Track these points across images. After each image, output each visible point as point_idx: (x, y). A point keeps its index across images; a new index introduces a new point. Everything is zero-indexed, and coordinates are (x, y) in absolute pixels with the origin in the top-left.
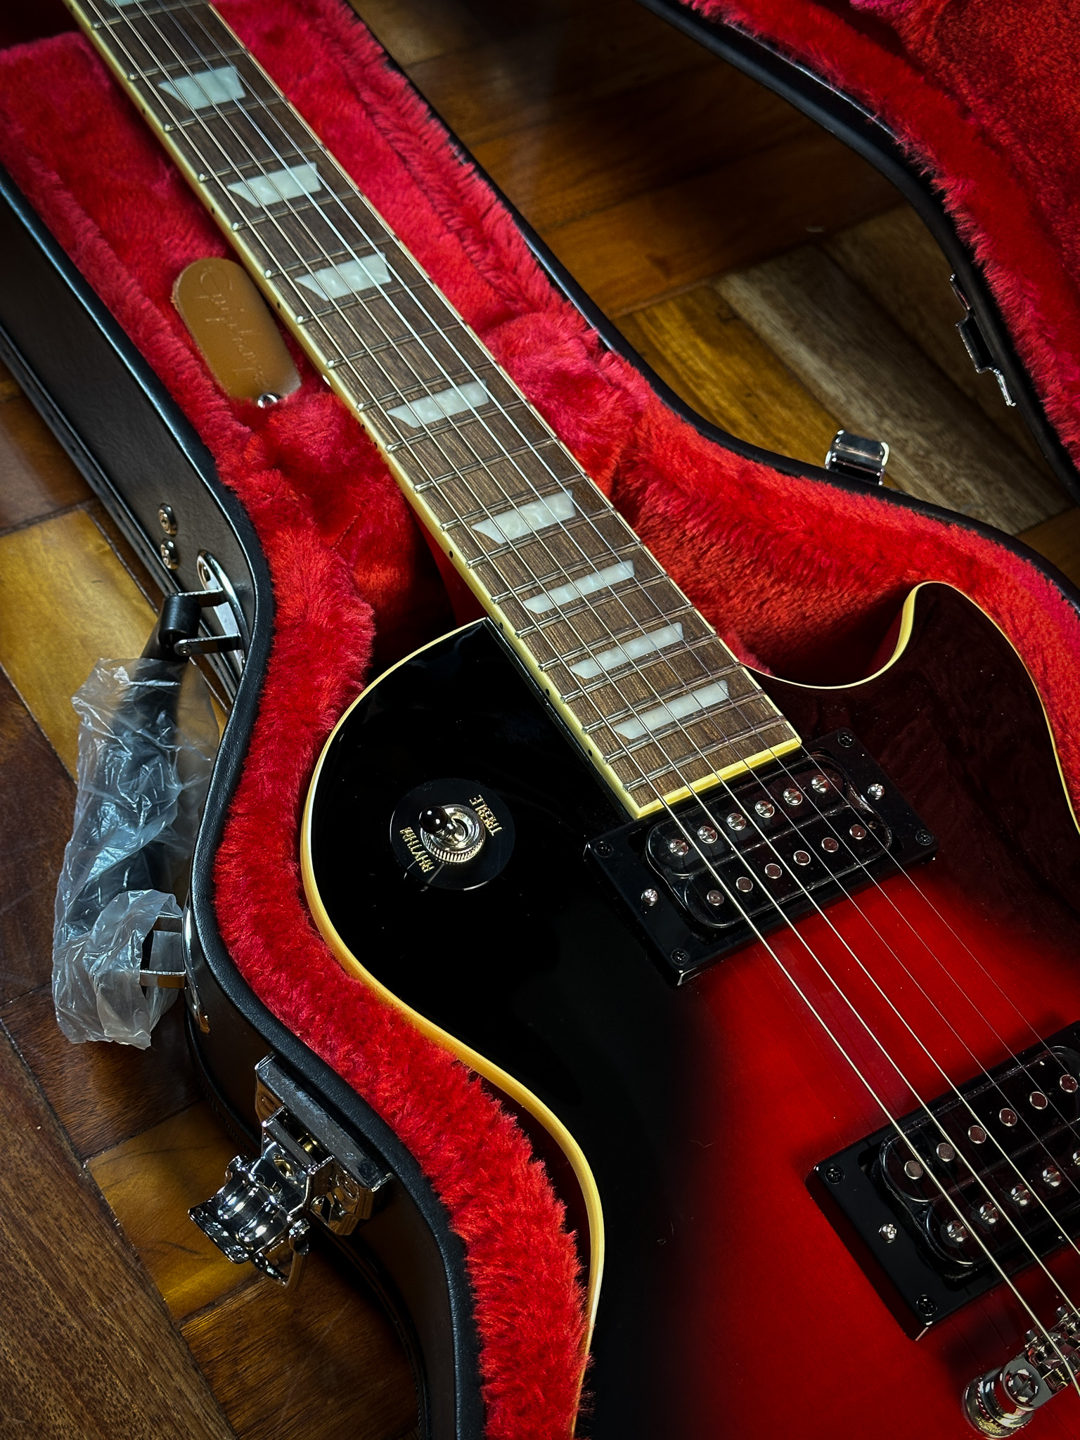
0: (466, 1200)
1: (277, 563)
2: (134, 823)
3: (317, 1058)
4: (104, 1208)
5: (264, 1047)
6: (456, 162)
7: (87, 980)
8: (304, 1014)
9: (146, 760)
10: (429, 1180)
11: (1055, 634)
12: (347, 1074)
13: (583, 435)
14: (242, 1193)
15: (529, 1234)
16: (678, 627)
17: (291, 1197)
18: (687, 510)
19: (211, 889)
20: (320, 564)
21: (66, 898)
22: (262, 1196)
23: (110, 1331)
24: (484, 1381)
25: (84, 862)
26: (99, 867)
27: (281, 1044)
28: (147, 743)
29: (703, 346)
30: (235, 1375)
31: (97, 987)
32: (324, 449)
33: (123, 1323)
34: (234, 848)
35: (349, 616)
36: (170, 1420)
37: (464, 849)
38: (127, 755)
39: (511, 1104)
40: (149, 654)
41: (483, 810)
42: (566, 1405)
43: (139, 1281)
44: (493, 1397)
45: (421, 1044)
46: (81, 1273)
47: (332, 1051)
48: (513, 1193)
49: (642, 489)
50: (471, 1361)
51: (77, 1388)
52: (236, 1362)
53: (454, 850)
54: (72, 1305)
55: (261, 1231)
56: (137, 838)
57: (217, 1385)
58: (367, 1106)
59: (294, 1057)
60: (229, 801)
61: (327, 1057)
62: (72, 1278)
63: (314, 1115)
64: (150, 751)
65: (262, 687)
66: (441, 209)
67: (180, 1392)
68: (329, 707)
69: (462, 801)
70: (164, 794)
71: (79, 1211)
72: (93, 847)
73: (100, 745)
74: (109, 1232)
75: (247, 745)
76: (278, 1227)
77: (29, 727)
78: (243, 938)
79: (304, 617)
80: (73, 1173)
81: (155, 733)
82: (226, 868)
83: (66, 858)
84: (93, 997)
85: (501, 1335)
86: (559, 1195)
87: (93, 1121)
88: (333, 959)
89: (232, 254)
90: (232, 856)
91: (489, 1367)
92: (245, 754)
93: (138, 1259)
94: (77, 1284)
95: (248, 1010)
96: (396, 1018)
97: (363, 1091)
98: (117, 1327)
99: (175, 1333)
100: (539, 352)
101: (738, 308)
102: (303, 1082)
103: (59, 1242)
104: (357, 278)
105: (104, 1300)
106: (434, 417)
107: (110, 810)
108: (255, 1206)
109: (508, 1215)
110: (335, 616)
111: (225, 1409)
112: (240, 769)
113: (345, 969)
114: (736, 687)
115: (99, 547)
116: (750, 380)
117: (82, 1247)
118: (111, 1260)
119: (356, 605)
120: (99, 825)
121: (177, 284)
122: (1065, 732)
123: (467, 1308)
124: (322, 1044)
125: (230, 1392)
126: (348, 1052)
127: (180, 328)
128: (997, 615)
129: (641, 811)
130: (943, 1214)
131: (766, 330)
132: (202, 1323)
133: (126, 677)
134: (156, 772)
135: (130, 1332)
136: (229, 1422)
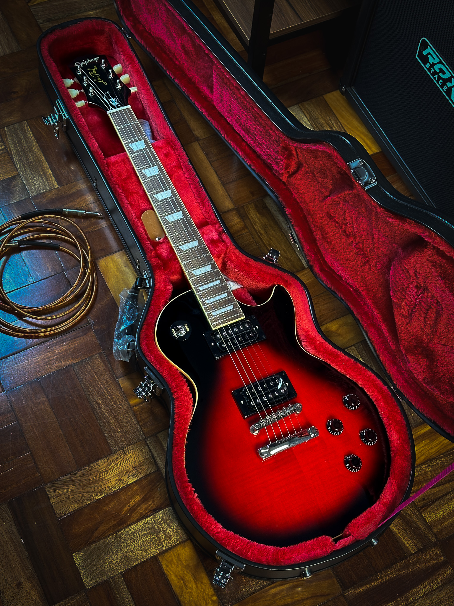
0: (175, 392)
1: (156, 277)
2: (129, 321)
3: (154, 368)
4: (120, 387)
5: (146, 365)
6: (200, 187)
7: (119, 350)
8: (153, 360)
9: (132, 308)
10: (170, 388)
11: (300, 297)
12: (159, 370)
13: (215, 252)
14: (141, 388)
15: (184, 398)
16: (226, 294)
17: (149, 389)
18: (235, 267)
19: (139, 338)
20: (163, 277)
21: (116, 333)
22: (145, 388)
23: (121, 408)
24: (175, 419)
25: (119, 327)
26: (122, 329)
27: (149, 365)
28: (132, 305)
29: (258, 214)
30: (141, 416)
31: (120, 352)
32: (166, 254)
33: (123, 406)
34: (143, 331)
35: (168, 288)
36: (130, 423)
37: (183, 334)
38: (128, 307)
39: (185, 377)
40: (133, 288)
41: (186, 327)
42: (187, 423)
43: (126, 400)
44: (176, 421)
45: (172, 366)
46: (116, 398)
47: (157, 366)
48: (183, 392)
49: (227, 262)
50: (173, 416)
51: (115, 416)
52: (141, 415)
53: (181, 334)
54: (114, 403)
55: (144, 394)
56: (129, 323)
57: (137, 418)
58: (161, 376)
59: (151, 367)
60: (143, 322)
61: (156, 367)
62: (115, 398)
63: (153, 376)
64: (132, 306)
65: (151, 301)
66: (196, 197)
67: (131, 418)
68: (162, 305)
69: (183, 325)
70: (134, 315)
71: (116, 387)
72: (121, 324)
73: (123, 304)
74: (121, 391)
75: (147, 312)
76: (147, 394)
77: (111, 297)
78: (144, 347)
79: (159, 288)
80: (116, 381)
81: (134, 303)
82: (142, 334)
83: (117, 325)
84: (120, 353)
85: (178, 413)
86: (191, 392)
87: (119, 372)
88: (159, 351)
89: (153, 209)
90: (143, 332)
91: (176, 417)
92: (147, 314)
93: (126, 396)
94: (116, 400)
95: (144, 359)
96: (168, 361)
97: (161, 373)
98: (122, 407)
99: (131, 409)
100: (209, 235)
101: (267, 205)
102: (152, 371)
103: (113, 392)
104: (176, 217)
105: (120, 403)
106: (187, 248)
107: (124, 317)
108: (143, 390)
109: (182, 395)
110: (165, 288)
111: (139, 422)
112: (146, 316)
113: (160, 353)
114: (235, 306)
115: (126, 259)
116: (267, 223)
117: (116, 394)
118: (121, 396)
119: (169, 285)
120: (123, 320)
121: (142, 216)
122: (297, 317)
123: (173, 408)
124: (155, 365)
125: (140, 419)
126: (159, 367)
127: (142, 224)
128: (290, 292)
129: (214, 329)
130: (250, 401)
131: (273, 211)
132: (136, 408)
133: (129, 292)
134: (133, 311)
135: (124, 408)
136: (139, 424)
